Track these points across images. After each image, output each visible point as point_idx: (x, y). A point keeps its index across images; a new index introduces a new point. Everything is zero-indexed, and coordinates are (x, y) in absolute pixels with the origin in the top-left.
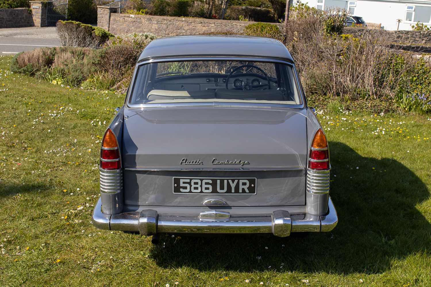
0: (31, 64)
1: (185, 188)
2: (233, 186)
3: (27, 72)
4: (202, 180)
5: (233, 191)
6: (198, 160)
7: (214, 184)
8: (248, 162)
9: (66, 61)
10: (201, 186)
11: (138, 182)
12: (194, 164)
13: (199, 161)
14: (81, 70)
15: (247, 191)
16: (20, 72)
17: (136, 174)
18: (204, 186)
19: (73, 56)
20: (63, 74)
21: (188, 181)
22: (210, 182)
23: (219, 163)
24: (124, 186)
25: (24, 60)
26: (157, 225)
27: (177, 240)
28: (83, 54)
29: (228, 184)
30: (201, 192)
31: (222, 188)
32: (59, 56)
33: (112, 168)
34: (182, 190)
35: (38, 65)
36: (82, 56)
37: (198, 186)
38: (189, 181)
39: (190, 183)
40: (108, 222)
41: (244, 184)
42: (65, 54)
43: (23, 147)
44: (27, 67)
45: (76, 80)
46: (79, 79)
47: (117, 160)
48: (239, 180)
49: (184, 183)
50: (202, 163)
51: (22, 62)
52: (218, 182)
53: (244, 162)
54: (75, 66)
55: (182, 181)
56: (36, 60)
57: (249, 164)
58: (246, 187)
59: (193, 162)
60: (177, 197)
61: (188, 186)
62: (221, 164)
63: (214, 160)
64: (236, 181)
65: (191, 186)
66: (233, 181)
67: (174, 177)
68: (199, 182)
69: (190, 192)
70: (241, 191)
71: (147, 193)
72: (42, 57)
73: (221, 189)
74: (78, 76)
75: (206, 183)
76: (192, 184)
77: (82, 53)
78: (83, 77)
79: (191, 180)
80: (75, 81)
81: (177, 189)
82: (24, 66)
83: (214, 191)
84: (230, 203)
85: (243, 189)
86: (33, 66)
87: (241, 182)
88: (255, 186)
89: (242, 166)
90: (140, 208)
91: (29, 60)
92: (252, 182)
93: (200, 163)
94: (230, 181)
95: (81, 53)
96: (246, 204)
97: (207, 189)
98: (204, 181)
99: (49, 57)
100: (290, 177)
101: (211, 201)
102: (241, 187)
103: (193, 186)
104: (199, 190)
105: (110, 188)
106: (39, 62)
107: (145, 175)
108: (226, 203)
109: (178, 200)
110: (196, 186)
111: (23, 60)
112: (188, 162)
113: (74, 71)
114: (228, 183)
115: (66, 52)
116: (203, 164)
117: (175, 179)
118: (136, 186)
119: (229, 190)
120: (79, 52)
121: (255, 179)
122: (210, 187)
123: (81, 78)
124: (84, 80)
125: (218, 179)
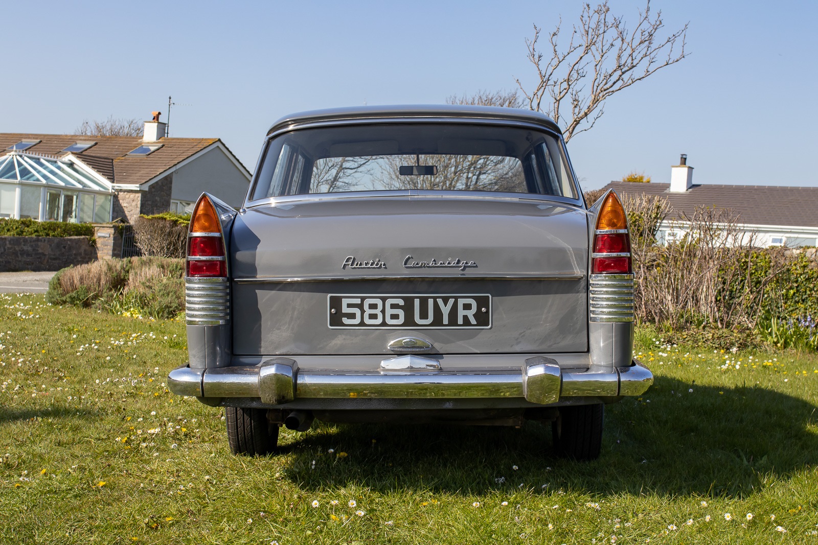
0: (85, 286)
1: (352, 316)
2: (446, 310)
3: (77, 300)
4: (384, 300)
5: (446, 321)
6: (377, 260)
7: (408, 307)
8: (474, 264)
9: (149, 280)
10: (383, 311)
11: (259, 307)
12: (369, 268)
13: (379, 261)
14: (175, 293)
15: (473, 321)
16: (64, 302)
17: (257, 291)
18: (389, 311)
19: (164, 272)
20: (143, 303)
21: (358, 301)
22: (401, 302)
23: (417, 264)
24: (232, 314)
25: (73, 281)
26: (295, 384)
27: (340, 458)
28: (181, 269)
29: (436, 307)
30: (384, 324)
31: (424, 315)
32: (136, 273)
33: (208, 273)
34: (345, 320)
35: (97, 289)
36: (179, 273)
37: (378, 311)
38: (360, 302)
39: (360, 306)
40: (199, 380)
41: (467, 307)
42: (147, 269)
43: (56, 377)
44: (78, 292)
45: (167, 310)
46: (171, 309)
47: (220, 258)
48: (456, 298)
49: (349, 306)
50: (384, 265)
51: (69, 283)
52: (417, 302)
53: (466, 263)
54: (166, 286)
55: (345, 302)
56: (95, 280)
57: (476, 266)
58: (470, 314)
59: (366, 264)
60: (334, 334)
61: (357, 311)
62: (421, 267)
63: (409, 258)
64: (451, 301)
65: (363, 312)
66: (446, 301)
67: (330, 295)
68: (379, 303)
69: (362, 324)
70: (460, 321)
71: (279, 329)
72: (106, 274)
73: (421, 318)
74: (171, 303)
75: (393, 306)
76: (366, 307)
77: (179, 267)
78: (179, 305)
79: (363, 299)
80: (165, 312)
81: (336, 319)
82: (72, 291)
83: (409, 321)
84: (439, 347)
85: (466, 318)
86: (88, 290)
87: (461, 302)
88: (487, 312)
89: (463, 270)
90: (263, 359)
91: (81, 279)
92: (483, 302)
93: (381, 264)
94: (440, 301)
95: (177, 267)
96: (471, 348)
97: (395, 317)
98: (389, 302)
99: (118, 275)
100: (556, 293)
101: (401, 341)
102: (461, 313)
103: (368, 312)
104: (379, 321)
105: (205, 313)
106: (99, 283)
107: (273, 292)
108: (432, 346)
109: (338, 342)
110: (373, 311)
111: (70, 280)
112: (357, 264)
113: (163, 295)
114: (436, 305)
115: (150, 265)
116: (386, 268)
117: (331, 297)
118: (257, 316)
119: (438, 320)
120: (175, 265)
121: (488, 297)
122: (401, 313)
123: (176, 307)
124: (181, 310)
125: (417, 297)
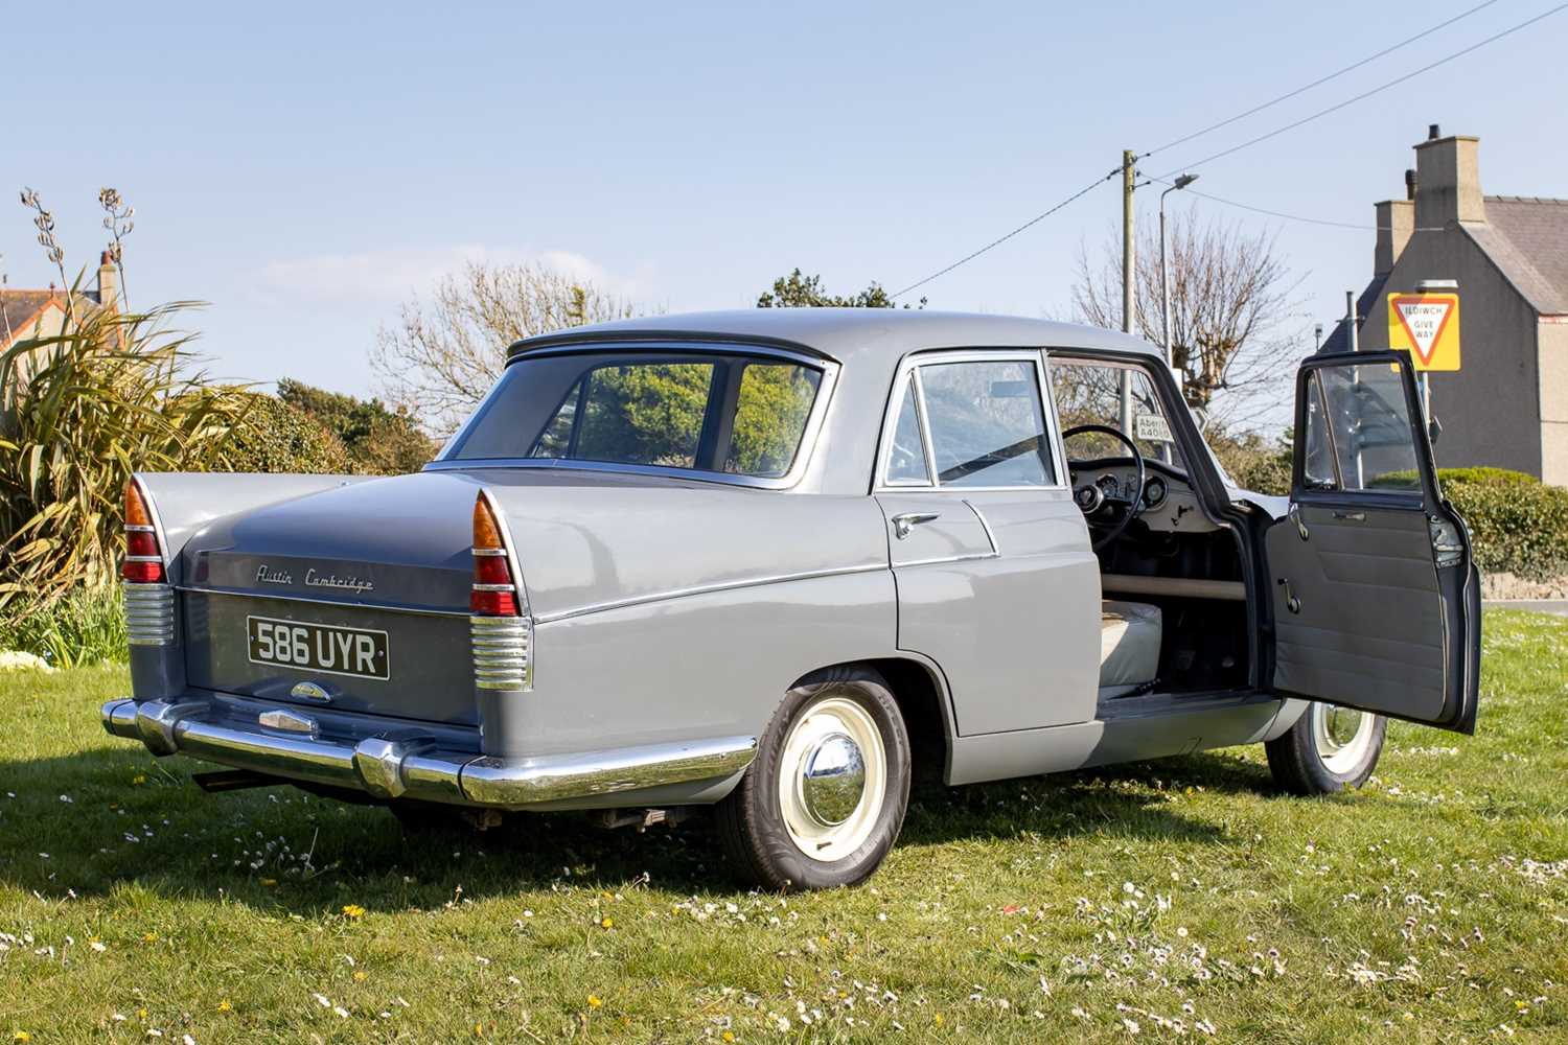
1: (266, 647)
2: (345, 649)
4: (290, 628)
5: (346, 667)
6: (284, 572)
10: (291, 644)
12: (279, 583)
15: (372, 670)
18: (297, 645)
21: (269, 628)
22: (305, 633)
23: (319, 582)
24: (183, 632)
29: (336, 643)
31: (326, 657)
34: (261, 652)
37: (285, 644)
38: (271, 629)
39: (271, 635)
41: (366, 646)
48: (354, 633)
49: (265, 633)
50: (290, 579)
52: (319, 636)
55: (261, 627)
58: (369, 656)
59: (276, 577)
61: (268, 640)
62: (322, 587)
64: (350, 637)
65: (275, 643)
66: (345, 634)
67: (249, 617)
68: (287, 632)
69: (275, 659)
70: (360, 668)
73: (323, 658)
75: (300, 639)
76: (278, 636)
79: (274, 625)
83: (314, 663)
85: (364, 661)
87: (359, 641)
88: (385, 657)
92: (380, 643)
93: (287, 580)
94: (339, 635)
97: (301, 653)
98: (295, 632)
102: (360, 655)
103: (280, 643)
104: (288, 656)
110: (283, 644)
112: (270, 576)
117: (250, 620)
119: (339, 662)
122: (306, 649)
125: (318, 628)
